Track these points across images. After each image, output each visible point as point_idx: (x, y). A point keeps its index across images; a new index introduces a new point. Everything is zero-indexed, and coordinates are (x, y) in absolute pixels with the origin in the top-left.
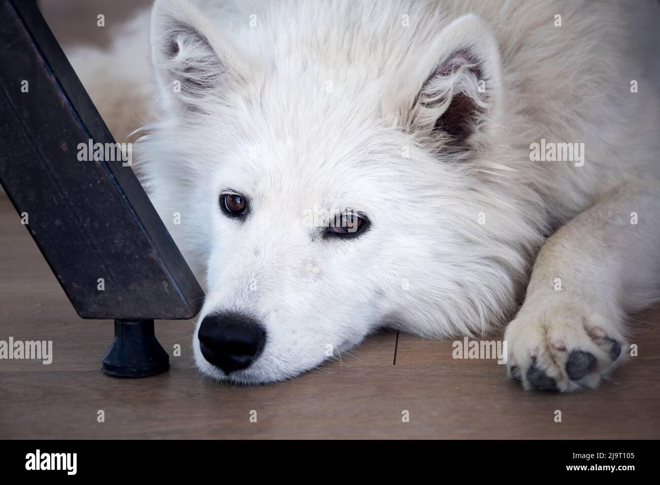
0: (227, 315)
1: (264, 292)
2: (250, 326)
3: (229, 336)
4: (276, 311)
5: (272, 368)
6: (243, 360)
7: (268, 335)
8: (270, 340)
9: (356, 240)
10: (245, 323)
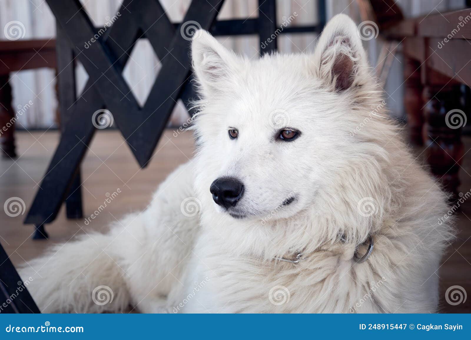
0: (223, 178)
1: (243, 167)
2: (235, 182)
3: (225, 188)
4: (250, 176)
5: (249, 206)
6: (233, 200)
7: (245, 187)
8: (247, 190)
9: (293, 142)
10: (232, 180)
